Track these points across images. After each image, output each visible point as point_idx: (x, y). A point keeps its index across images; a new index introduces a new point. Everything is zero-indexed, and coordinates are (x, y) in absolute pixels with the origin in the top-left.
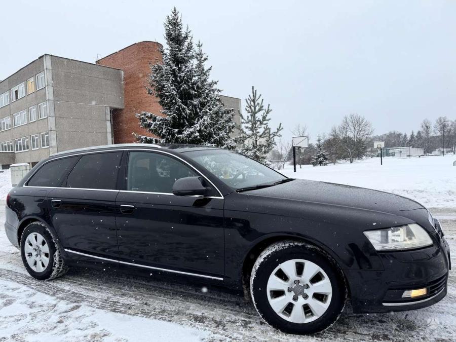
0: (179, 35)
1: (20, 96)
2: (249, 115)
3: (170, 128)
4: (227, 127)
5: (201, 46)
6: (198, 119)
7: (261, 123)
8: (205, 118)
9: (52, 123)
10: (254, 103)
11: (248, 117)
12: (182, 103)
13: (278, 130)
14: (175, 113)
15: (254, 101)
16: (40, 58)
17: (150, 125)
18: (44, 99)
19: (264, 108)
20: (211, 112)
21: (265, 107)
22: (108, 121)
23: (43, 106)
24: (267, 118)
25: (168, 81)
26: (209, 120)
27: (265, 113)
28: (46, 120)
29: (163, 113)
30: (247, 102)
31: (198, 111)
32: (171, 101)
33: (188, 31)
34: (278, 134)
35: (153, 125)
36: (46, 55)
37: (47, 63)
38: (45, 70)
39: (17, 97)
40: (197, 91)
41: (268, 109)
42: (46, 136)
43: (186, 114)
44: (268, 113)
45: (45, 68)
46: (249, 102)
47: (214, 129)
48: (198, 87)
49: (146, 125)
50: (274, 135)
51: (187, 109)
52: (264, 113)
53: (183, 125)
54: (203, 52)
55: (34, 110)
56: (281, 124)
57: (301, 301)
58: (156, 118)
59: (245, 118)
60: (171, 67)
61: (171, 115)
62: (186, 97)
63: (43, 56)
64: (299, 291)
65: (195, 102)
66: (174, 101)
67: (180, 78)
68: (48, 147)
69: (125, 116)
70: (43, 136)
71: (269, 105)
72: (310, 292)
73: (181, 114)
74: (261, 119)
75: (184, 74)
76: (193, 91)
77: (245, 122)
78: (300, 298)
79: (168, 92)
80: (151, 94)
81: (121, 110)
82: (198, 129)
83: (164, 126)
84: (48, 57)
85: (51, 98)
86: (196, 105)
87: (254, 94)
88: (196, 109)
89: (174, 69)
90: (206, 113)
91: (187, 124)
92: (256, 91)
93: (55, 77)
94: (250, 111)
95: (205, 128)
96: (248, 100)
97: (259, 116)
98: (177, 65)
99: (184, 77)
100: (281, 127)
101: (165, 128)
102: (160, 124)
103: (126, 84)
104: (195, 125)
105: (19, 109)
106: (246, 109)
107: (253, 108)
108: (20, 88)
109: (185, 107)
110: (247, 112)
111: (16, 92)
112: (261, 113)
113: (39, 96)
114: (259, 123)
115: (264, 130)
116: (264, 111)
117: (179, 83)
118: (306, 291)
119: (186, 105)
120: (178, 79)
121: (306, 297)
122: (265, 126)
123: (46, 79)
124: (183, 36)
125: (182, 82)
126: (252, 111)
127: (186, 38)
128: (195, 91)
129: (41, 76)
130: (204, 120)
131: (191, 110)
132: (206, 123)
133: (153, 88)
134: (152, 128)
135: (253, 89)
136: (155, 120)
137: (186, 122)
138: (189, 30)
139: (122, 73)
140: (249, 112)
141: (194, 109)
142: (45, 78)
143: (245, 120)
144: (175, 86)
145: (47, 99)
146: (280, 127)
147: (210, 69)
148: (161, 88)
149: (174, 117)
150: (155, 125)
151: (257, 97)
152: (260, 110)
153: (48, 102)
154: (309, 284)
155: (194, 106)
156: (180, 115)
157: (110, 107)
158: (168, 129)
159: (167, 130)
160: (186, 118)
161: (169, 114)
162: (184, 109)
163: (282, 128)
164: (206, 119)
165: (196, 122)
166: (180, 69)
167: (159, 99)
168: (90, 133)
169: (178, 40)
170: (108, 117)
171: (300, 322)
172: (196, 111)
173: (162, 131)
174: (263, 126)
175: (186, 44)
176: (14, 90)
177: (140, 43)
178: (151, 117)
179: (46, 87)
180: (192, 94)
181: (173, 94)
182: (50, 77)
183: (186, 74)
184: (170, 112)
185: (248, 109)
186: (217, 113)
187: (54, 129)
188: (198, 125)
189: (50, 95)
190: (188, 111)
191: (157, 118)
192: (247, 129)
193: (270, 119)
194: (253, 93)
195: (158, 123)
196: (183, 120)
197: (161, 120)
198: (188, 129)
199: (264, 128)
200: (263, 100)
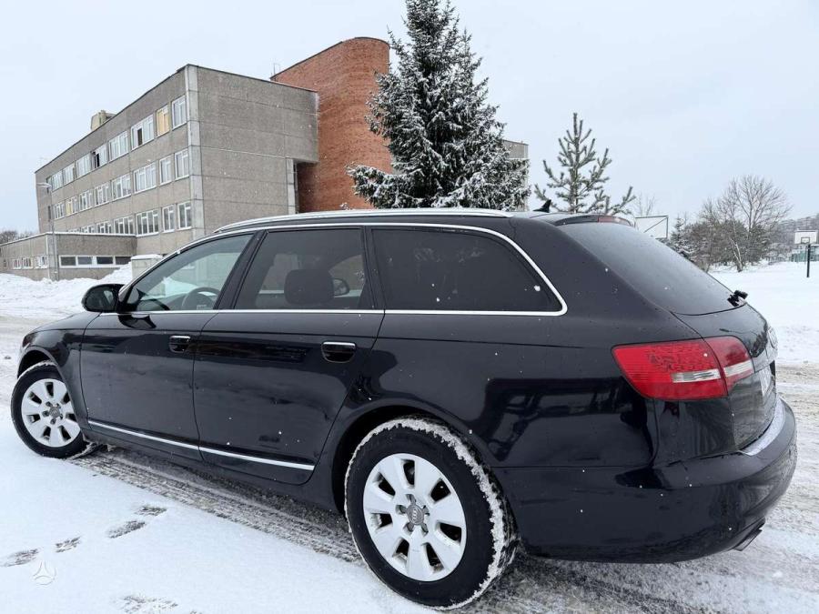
0: (433, 16)
1: (145, 139)
2: (566, 170)
3: (407, 196)
4: (513, 196)
5: (469, 39)
6: (462, 179)
7: (589, 187)
8: (477, 176)
9: (196, 186)
10: (577, 146)
11: (562, 174)
12: (433, 147)
13: (625, 200)
14: (419, 167)
15: (576, 142)
16: (179, 71)
17: (372, 190)
18: (184, 143)
19: (596, 156)
20: (488, 165)
21: (599, 156)
22: (291, 184)
23: (183, 156)
24: (602, 177)
25: (409, 104)
26: (483, 180)
27: (598, 167)
28: (187, 180)
29: (397, 168)
30: (561, 144)
31: (463, 162)
32: (413, 143)
33: (450, 9)
34: (624, 209)
35: (378, 189)
36: (189, 65)
37: (191, 80)
38: (187, 93)
39: (140, 142)
40: (463, 124)
41: (605, 159)
42: (186, 209)
43: (439, 169)
44: (604, 165)
45: (187, 89)
46: (565, 144)
47: (490, 199)
48: (464, 118)
49: (363, 190)
50: (616, 211)
51: (441, 159)
52: (595, 167)
53: (433, 191)
54: (471, 51)
55: (167, 163)
56: (631, 188)
58: (382, 177)
59: (557, 175)
60: (416, 79)
61: (411, 171)
62: (440, 135)
63: (183, 68)
65: (458, 146)
66: (418, 144)
67: (430, 100)
68: (190, 228)
69: (319, 176)
70: (182, 208)
71: (607, 150)
73: (430, 170)
74: (588, 177)
75: (439, 90)
76: (455, 125)
77: (555, 184)
79: (408, 128)
80: (375, 131)
81: (311, 165)
82: (461, 197)
83: (397, 192)
84: (193, 69)
85: (197, 142)
86: (458, 152)
87: (577, 129)
88: (458, 158)
89: (422, 82)
90: (478, 167)
91: (440, 187)
92: (581, 122)
93: (203, 104)
94: (568, 162)
95: (476, 196)
96: (563, 141)
97: (585, 172)
98: (425, 75)
99: (439, 97)
100: (631, 196)
101: (400, 195)
102: (391, 187)
103: (323, 117)
104: (457, 191)
105: (143, 162)
106: (560, 159)
107: (574, 156)
108: (146, 125)
109: (438, 155)
110: (560, 164)
111: (140, 132)
112: (590, 165)
113: (175, 140)
114: (584, 185)
115: (595, 199)
116: (595, 163)
117: (429, 110)
119: (440, 152)
120: (428, 101)
122: (598, 192)
123: (188, 109)
124: (440, 18)
125: (434, 107)
126: (572, 162)
127: (445, 21)
128: (459, 124)
129: (179, 103)
130: (474, 181)
131: (448, 162)
132: (477, 186)
133: (380, 119)
134: (375, 195)
135: (575, 118)
136: (380, 180)
137: (438, 184)
138: (451, 6)
139: (317, 97)
140: (565, 165)
141: (454, 159)
142: (186, 107)
143: (555, 180)
144: (422, 114)
145: (190, 144)
146: (628, 196)
147: (483, 84)
148: (394, 120)
149: (417, 176)
150: (381, 190)
151: (583, 135)
152: (587, 160)
153: (190, 148)
155: (455, 153)
156: (427, 170)
157: (295, 160)
158: (405, 198)
159: (402, 200)
160: (438, 177)
161: (408, 168)
162: (436, 159)
163: (634, 197)
164: (478, 178)
165: (457, 184)
166: (431, 82)
167: (389, 142)
168: (259, 207)
169: (431, 26)
170: (291, 178)
172: (458, 162)
173: (393, 203)
174: (593, 192)
175: (445, 33)
176: (135, 128)
177: (349, 43)
178: (373, 176)
179: (189, 123)
180: (453, 131)
181: (417, 131)
182: (195, 106)
183: (442, 91)
184: (410, 165)
185: (563, 158)
186: (498, 167)
187: (200, 196)
188: (461, 190)
189: (194, 139)
190: (443, 164)
191: (386, 177)
192: (561, 199)
193: (607, 179)
194: (575, 126)
195: (387, 186)
196: (433, 182)
197: (393, 180)
198: (441, 198)
199: (596, 195)
200: (594, 140)
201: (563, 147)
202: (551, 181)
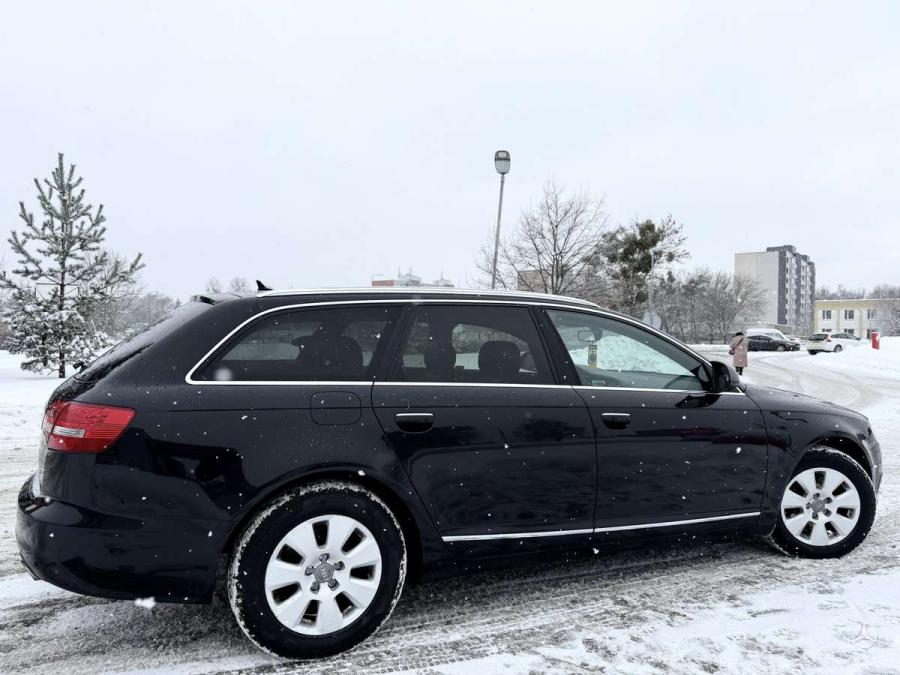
13: (133, 267)
21: (94, 212)
30: (39, 187)
34: (130, 277)
41: (99, 217)
44: (99, 220)
50: (123, 279)
52: (83, 223)
56: (140, 255)
57: (823, 519)
64: (819, 506)
71: (102, 206)
72: (833, 507)
77: (34, 234)
78: (821, 515)
100: (140, 263)
115: (93, 261)
116: (85, 218)
118: (827, 506)
121: (828, 513)
122: (98, 254)
135: (61, 158)
143: (35, 229)
146: (136, 262)
151: (74, 181)
154: (832, 497)
163: (143, 266)
171: (823, 544)
199: (96, 258)
200: (83, 191)
201: (41, 190)
202: (29, 230)
